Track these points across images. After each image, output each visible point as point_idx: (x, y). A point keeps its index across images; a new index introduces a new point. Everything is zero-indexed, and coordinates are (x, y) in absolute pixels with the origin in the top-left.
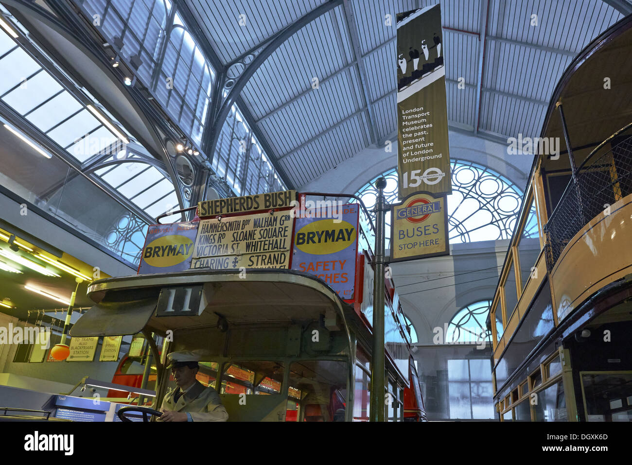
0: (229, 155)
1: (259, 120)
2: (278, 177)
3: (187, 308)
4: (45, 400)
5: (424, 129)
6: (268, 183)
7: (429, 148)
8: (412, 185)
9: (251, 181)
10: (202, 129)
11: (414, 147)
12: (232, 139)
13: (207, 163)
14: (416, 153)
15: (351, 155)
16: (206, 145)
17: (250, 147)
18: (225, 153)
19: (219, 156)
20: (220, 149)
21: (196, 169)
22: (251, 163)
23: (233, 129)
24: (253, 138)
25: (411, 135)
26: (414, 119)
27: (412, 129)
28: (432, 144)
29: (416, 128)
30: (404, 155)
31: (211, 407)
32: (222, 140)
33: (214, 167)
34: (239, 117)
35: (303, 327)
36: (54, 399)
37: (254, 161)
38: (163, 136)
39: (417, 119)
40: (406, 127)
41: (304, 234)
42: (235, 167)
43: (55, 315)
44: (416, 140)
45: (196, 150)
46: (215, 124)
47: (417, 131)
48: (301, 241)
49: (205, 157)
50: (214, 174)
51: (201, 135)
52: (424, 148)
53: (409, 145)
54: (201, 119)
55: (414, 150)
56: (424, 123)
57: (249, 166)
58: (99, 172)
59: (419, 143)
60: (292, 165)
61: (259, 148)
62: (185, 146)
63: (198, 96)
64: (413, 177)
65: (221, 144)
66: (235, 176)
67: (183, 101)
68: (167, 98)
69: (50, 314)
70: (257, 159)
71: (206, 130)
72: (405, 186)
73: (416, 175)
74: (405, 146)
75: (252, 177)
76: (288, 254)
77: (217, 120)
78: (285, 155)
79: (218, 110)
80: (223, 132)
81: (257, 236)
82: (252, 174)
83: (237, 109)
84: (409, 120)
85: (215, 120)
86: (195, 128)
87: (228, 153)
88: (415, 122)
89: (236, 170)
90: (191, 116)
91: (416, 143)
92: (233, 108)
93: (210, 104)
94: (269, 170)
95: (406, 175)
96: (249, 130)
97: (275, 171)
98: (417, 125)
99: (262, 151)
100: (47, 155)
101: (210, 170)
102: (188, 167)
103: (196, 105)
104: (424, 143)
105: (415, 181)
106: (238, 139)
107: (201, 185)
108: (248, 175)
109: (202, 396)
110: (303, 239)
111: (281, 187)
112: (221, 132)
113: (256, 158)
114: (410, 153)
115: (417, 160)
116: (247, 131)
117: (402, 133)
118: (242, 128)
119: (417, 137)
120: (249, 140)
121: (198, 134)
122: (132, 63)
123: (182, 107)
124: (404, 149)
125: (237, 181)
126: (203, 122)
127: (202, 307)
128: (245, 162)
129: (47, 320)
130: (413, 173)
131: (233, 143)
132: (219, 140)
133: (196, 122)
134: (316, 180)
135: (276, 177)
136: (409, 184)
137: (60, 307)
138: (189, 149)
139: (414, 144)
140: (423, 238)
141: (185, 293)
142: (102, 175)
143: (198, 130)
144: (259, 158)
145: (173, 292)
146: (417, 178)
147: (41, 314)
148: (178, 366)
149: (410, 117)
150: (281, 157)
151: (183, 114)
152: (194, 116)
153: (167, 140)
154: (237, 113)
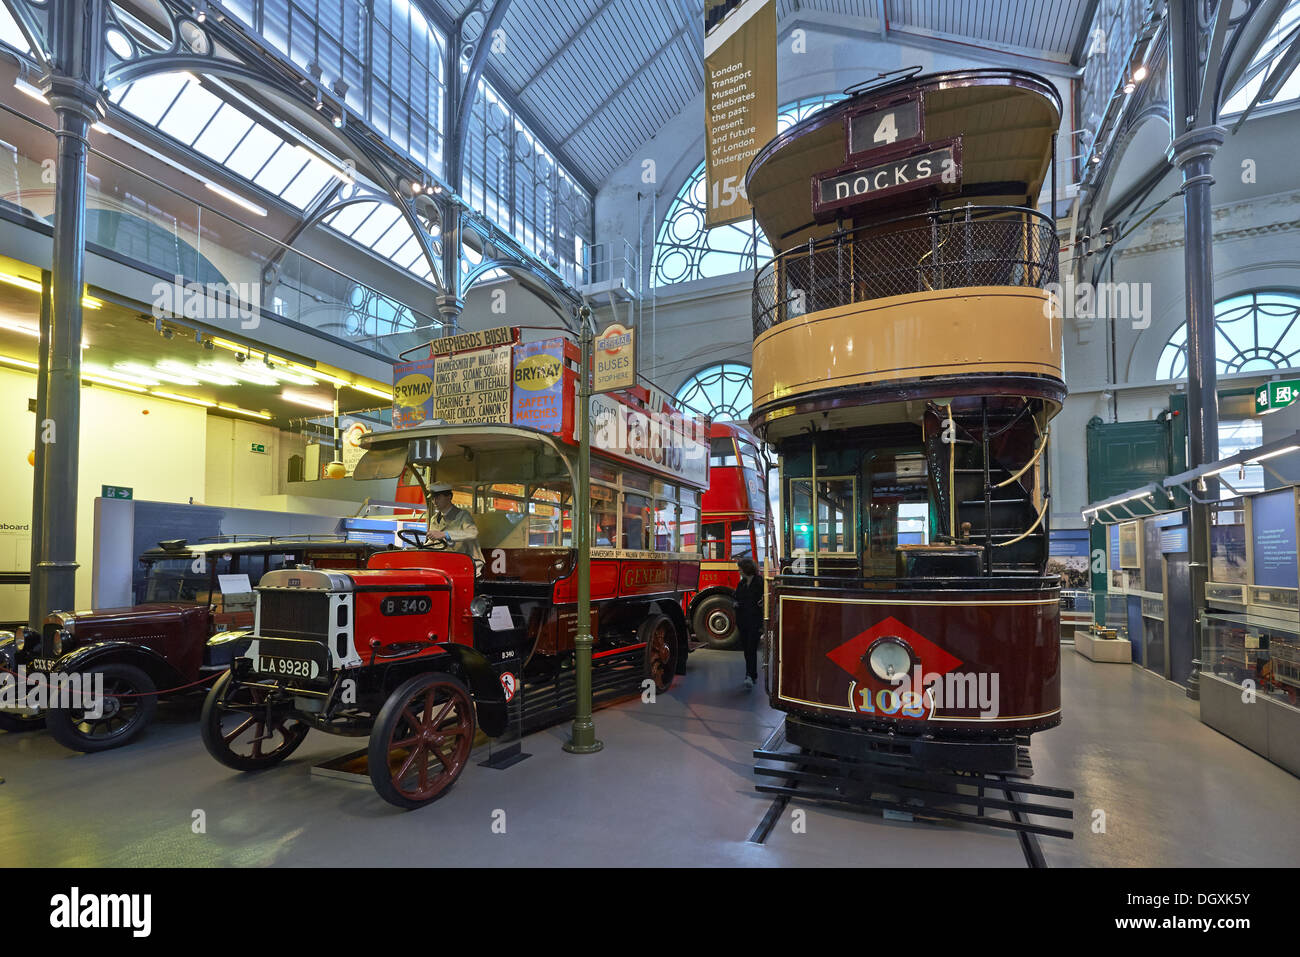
0: (484, 167)
1: (522, 89)
2: (565, 173)
3: (429, 456)
4: (335, 524)
5: (743, 104)
6: (549, 189)
7: (748, 137)
8: (725, 203)
9: (523, 196)
10: (440, 141)
11: (728, 136)
12: (486, 138)
13: (456, 197)
14: (731, 147)
15: (676, 109)
16: (449, 164)
17: (512, 141)
18: (478, 167)
19: (471, 173)
20: (470, 163)
21: (442, 208)
22: (519, 166)
23: (485, 122)
24: (516, 122)
25: (723, 116)
26: (728, 87)
27: (726, 104)
28: (753, 130)
29: (731, 102)
30: (714, 153)
31: (465, 526)
32: (471, 147)
33: (465, 199)
34: (491, 96)
35: (536, 452)
36: (343, 521)
37: (523, 162)
38: (392, 175)
39: (733, 86)
40: (718, 101)
41: (520, 371)
42: (496, 182)
43: (318, 421)
44: (732, 125)
45: (437, 185)
46: (458, 129)
47: (732, 108)
48: (518, 377)
49: (451, 189)
50: (467, 209)
51: (440, 150)
52: (742, 138)
53: (721, 134)
54: (437, 125)
55: (730, 142)
56: (744, 92)
57: (517, 173)
58: (326, 220)
59: (735, 130)
60: (585, 149)
61: (528, 136)
62: (421, 184)
63: (427, 89)
64: (726, 189)
65: (470, 155)
66: (498, 196)
67: (409, 109)
68: (387, 114)
69: (313, 421)
70: (528, 156)
71: (446, 141)
72: (715, 205)
73: (730, 185)
74: (716, 136)
75: (523, 189)
76: (509, 391)
77: (459, 122)
78: (570, 136)
79: (458, 103)
80: (471, 133)
81: (483, 374)
82: (524, 184)
83: (485, 84)
84: (721, 90)
85: (455, 121)
86: (431, 145)
87: (483, 163)
88: (731, 91)
89: (498, 188)
90: (424, 127)
91: (731, 130)
92: (481, 85)
93: (445, 94)
94: (550, 167)
95: (716, 186)
96: (510, 111)
97: (558, 165)
98: (733, 96)
99: (535, 140)
100: (261, 212)
101: (460, 205)
102: (432, 206)
103: (427, 107)
104: (743, 128)
105: (728, 196)
106: (495, 134)
107: (452, 230)
108: (517, 186)
109: (458, 517)
110: (520, 375)
111: (572, 189)
112: (468, 134)
113: (526, 155)
114: (722, 148)
115: (732, 159)
116: (507, 113)
117: (712, 113)
118: (499, 111)
119: (734, 119)
120: (512, 127)
121: (436, 151)
122: (336, 90)
123: (409, 120)
124: (715, 142)
125: (501, 202)
126: (441, 130)
127: (439, 454)
128: (510, 168)
129: (312, 428)
130: (727, 181)
131: (487, 144)
132: (467, 148)
133: (431, 133)
134: (626, 164)
135: (561, 173)
136: (720, 201)
137: (321, 413)
138: (427, 187)
139: (727, 131)
140: (616, 372)
141: (426, 443)
142: (330, 222)
143: (436, 143)
144: (532, 152)
145: (418, 443)
146: (732, 190)
147: (304, 422)
148: (436, 494)
149: (722, 83)
150: (565, 140)
151: (412, 128)
152: (428, 125)
153: (399, 179)
154: (487, 90)
